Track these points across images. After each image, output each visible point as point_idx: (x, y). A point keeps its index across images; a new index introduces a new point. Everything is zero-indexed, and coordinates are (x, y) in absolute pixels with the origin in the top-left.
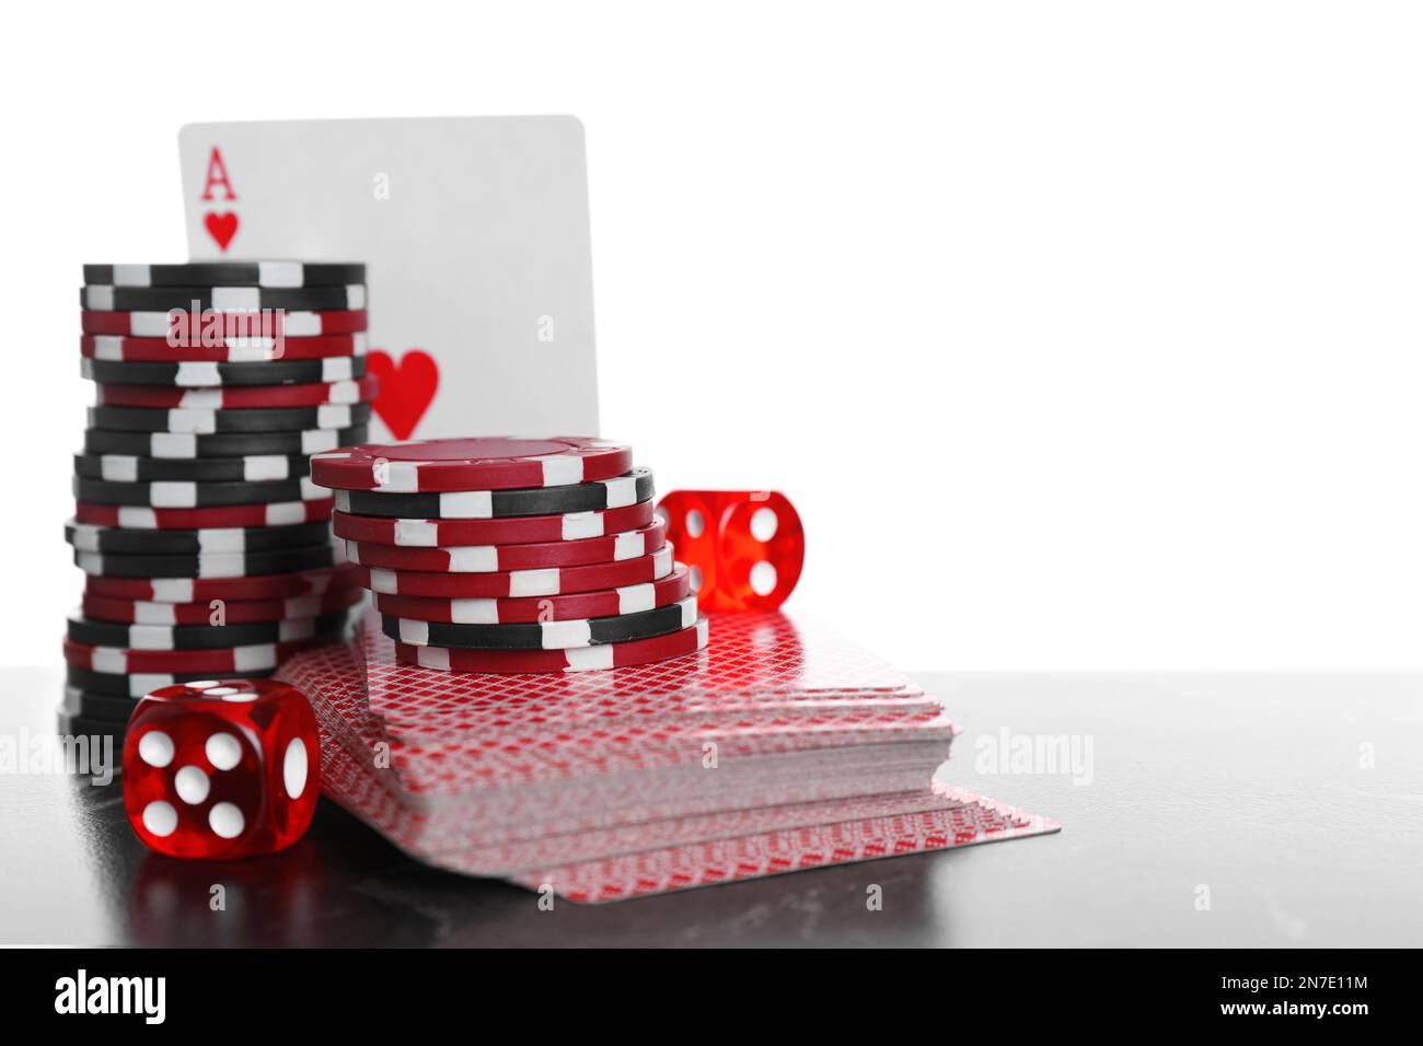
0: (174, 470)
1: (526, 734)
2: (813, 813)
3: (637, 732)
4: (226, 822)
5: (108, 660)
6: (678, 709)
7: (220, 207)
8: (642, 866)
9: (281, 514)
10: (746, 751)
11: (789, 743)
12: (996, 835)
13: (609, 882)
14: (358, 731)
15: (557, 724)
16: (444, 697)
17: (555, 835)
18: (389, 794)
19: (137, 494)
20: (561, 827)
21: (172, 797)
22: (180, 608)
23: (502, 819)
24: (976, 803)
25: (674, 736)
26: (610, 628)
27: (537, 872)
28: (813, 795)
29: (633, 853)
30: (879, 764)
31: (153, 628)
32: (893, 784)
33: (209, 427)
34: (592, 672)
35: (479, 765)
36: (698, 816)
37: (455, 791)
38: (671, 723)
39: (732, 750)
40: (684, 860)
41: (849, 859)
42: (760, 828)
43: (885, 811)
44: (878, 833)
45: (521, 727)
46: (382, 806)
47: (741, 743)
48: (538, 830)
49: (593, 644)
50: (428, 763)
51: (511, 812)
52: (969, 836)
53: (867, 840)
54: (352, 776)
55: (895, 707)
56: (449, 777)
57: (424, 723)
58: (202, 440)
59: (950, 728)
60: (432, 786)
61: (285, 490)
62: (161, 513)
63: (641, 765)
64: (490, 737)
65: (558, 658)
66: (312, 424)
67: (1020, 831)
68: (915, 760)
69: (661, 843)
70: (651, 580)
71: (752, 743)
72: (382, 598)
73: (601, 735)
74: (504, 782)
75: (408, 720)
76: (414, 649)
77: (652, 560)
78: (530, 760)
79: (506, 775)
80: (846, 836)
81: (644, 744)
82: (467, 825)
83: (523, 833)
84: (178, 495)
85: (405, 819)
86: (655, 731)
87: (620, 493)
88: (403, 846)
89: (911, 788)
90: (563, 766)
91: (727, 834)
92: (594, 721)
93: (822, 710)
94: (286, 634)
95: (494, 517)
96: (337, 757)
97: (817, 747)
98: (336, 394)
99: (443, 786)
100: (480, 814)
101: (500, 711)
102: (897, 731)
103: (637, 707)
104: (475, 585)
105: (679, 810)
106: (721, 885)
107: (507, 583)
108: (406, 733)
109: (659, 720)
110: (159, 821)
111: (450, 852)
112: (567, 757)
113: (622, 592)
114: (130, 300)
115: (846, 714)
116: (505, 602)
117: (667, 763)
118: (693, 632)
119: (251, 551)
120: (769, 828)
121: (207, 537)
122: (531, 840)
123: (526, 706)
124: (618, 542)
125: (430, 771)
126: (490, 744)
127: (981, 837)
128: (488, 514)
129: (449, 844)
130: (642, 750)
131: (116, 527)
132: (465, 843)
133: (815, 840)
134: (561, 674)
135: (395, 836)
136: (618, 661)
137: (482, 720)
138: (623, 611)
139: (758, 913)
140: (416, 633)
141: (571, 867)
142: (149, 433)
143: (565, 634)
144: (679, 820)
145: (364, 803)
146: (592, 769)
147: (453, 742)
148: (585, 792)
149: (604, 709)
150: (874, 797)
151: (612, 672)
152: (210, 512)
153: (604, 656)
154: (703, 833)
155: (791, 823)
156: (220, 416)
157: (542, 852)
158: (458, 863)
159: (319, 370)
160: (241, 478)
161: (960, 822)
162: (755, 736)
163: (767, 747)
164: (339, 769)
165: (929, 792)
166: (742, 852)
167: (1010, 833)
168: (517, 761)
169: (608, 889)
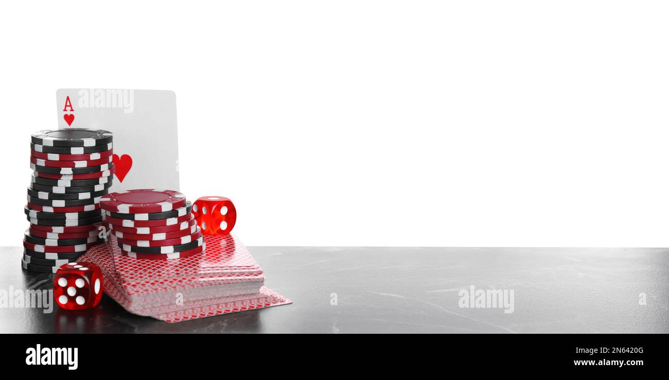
0: (59, 197)
1: (157, 280)
2: (228, 299)
3: (184, 279)
4: (80, 301)
5: (39, 248)
6: (195, 272)
7: (69, 113)
8: (185, 313)
9: (88, 208)
10: (211, 284)
11: (222, 282)
12: (275, 305)
13: (176, 317)
14: (113, 276)
15: (164, 277)
16: (135, 267)
17: (163, 306)
18: (122, 294)
19: (48, 203)
20: (165, 304)
21: (66, 294)
22: (60, 235)
23: (150, 302)
24: (272, 296)
25: (193, 280)
26: (178, 247)
27: (159, 315)
28: (228, 295)
29: (182, 310)
30: (245, 287)
31: (52, 240)
32: (249, 292)
33: (69, 185)
34: (174, 259)
35: (145, 288)
36: (199, 300)
37: (139, 295)
38: (193, 276)
39: (208, 284)
40: (195, 311)
41: (237, 311)
42: (215, 303)
43: (247, 298)
44: (245, 304)
45: (155, 277)
46: (120, 298)
47: (210, 283)
48: (159, 305)
49: (174, 252)
50: (132, 287)
51: (152, 300)
52: (269, 305)
53: (242, 306)
54: (112, 288)
55: (250, 272)
56: (137, 291)
57: (131, 276)
58: (67, 188)
59: (263, 278)
60: (133, 294)
61: (90, 201)
62: (55, 208)
63: (185, 288)
64: (148, 280)
65: (165, 256)
66: (98, 183)
67: (283, 303)
68: (254, 286)
69: (190, 307)
70: (190, 234)
71: (213, 282)
72: (119, 239)
73: (175, 280)
74: (151, 293)
75: (126, 275)
76: (127, 252)
77: (190, 229)
78: (157, 287)
79: (152, 291)
80: (237, 305)
81: (186, 283)
82: (141, 304)
83: (156, 305)
84: (61, 204)
85: (126, 302)
86: (189, 279)
87: (182, 212)
88: (126, 309)
89: (253, 292)
90: (165, 288)
91: (206, 305)
92: (173, 276)
93: (231, 273)
94: (89, 241)
95: (149, 220)
96: (107, 282)
97: (229, 283)
98: (104, 174)
99: (136, 294)
100: (145, 301)
101: (150, 273)
102: (249, 279)
103: (185, 272)
104: (143, 237)
105: (194, 299)
106: (204, 318)
107: (152, 236)
108: (126, 279)
109: (190, 276)
110: (63, 300)
111: (137, 310)
112: (167, 286)
113: (182, 238)
114: (47, 150)
115: (237, 274)
116: (151, 242)
117: (191, 287)
118: (201, 247)
119: (80, 218)
120: (217, 303)
121: (68, 215)
122: (157, 307)
123: (156, 271)
124: (181, 225)
125: (133, 290)
126: (148, 282)
127: (271, 305)
128: (147, 219)
129: (137, 308)
130: (185, 284)
131: (42, 212)
132: (141, 308)
133: (228, 306)
134: (166, 260)
135: (124, 306)
136: (181, 256)
137: (145, 275)
138: (182, 243)
139: (212, 326)
140: (127, 248)
141: (167, 314)
142: (52, 186)
143: (167, 250)
144: (194, 302)
145: (115, 296)
146: (173, 289)
147: (138, 281)
148: (171, 295)
149: (176, 272)
150: (244, 295)
151: (179, 260)
152: (69, 208)
153: (177, 255)
154: (200, 305)
155: (223, 302)
156: (72, 182)
157: (160, 310)
158: (139, 313)
159: (100, 168)
160: (77, 198)
161: (266, 301)
162: (214, 281)
163: (216, 283)
164: (108, 285)
165: (259, 293)
166: (210, 309)
167: (279, 304)
168: (154, 287)
169: (176, 319)
